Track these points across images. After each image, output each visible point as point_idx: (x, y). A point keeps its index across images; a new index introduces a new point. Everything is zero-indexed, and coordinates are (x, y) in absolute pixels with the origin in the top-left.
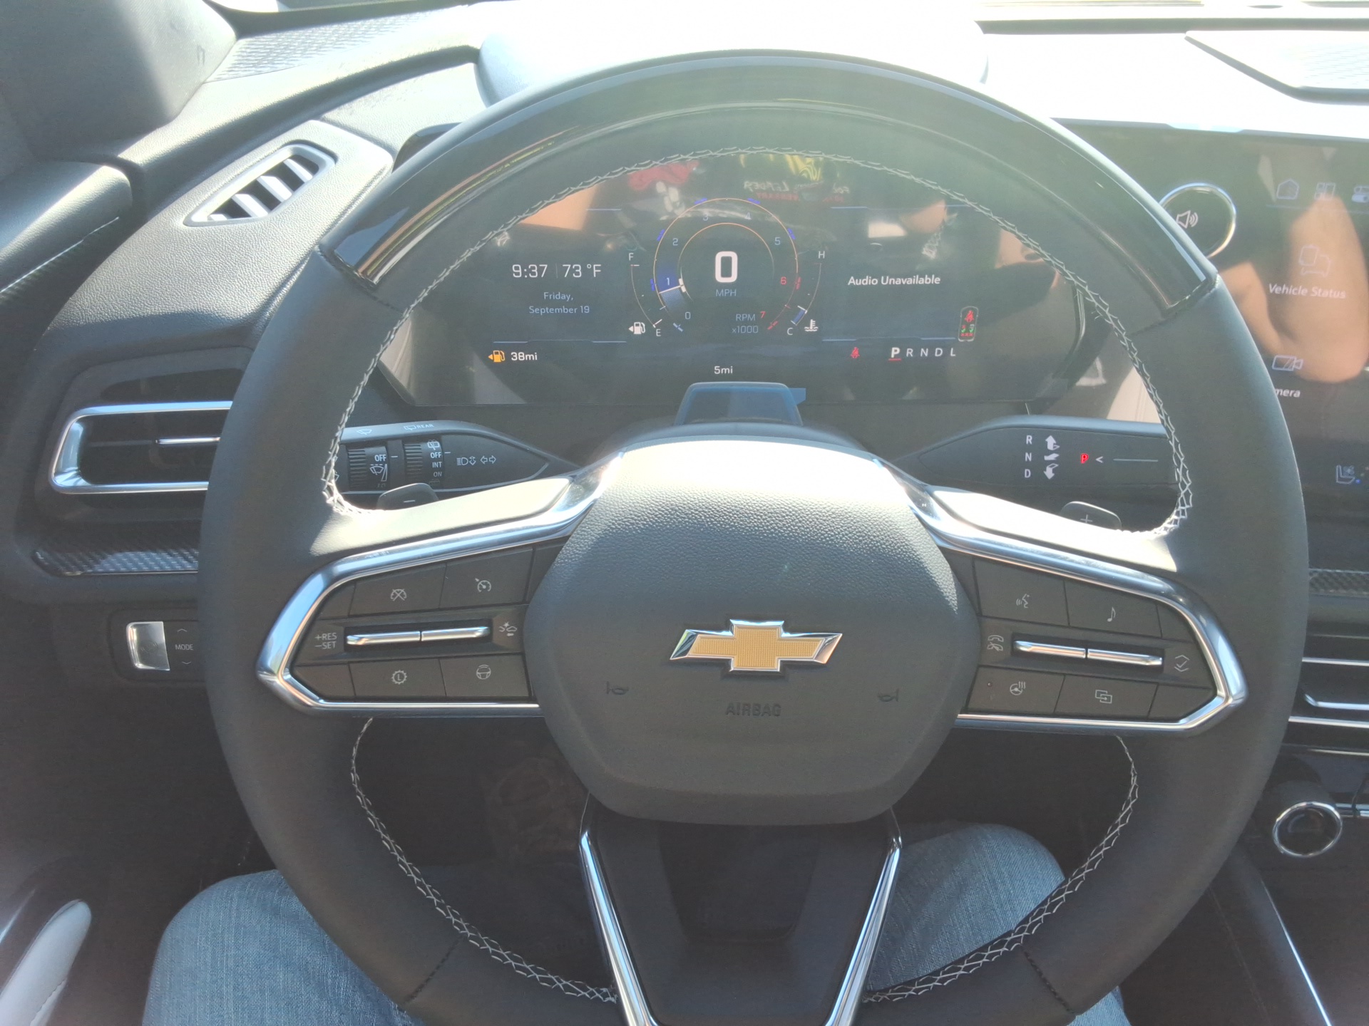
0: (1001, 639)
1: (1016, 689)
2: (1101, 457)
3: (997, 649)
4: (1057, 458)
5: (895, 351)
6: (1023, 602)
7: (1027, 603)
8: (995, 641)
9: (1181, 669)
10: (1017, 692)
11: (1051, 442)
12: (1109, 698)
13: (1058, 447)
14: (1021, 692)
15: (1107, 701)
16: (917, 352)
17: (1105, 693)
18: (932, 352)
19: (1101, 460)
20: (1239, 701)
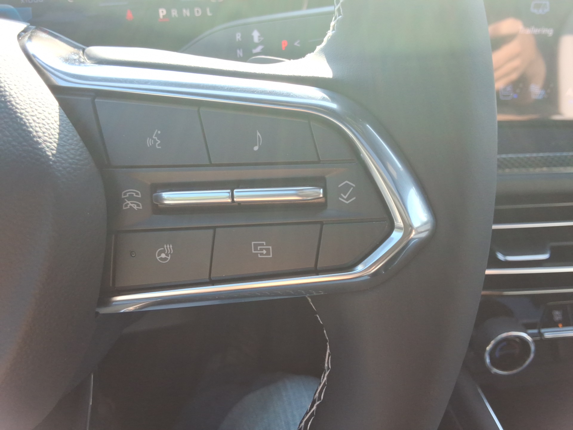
0: (137, 194)
1: (163, 256)
2: (298, 42)
3: (135, 207)
4: (262, 49)
5: (162, 12)
6: (155, 142)
7: (159, 142)
8: (131, 198)
9: (347, 199)
10: (165, 259)
11: (256, 35)
12: (268, 250)
13: (262, 39)
14: (169, 258)
15: (265, 255)
16: (180, 12)
17: (262, 245)
18: (192, 12)
19: (298, 43)
20: (424, 235)
